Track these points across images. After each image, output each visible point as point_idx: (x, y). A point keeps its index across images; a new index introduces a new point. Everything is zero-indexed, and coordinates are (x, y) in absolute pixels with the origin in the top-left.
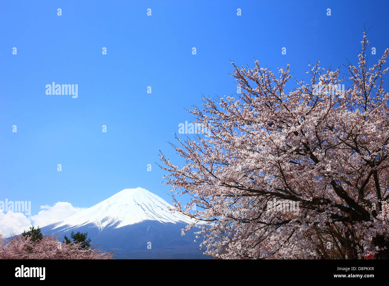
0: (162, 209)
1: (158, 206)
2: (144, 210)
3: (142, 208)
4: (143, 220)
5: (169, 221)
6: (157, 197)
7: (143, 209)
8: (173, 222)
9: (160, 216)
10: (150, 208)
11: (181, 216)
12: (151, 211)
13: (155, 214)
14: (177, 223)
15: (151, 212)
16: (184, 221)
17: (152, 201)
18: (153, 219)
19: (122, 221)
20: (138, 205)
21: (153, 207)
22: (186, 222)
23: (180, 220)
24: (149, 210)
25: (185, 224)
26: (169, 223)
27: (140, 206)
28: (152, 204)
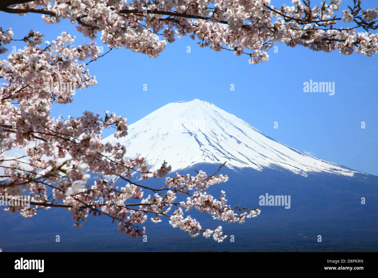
0: (239, 142)
1: (231, 136)
2: (200, 144)
3: (197, 140)
4: (194, 164)
5: (247, 166)
6: (232, 117)
7: (199, 142)
8: (255, 167)
9: (229, 156)
10: (213, 141)
11: (278, 155)
12: (214, 146)
13: (223, 151)
14: (265, 169)
15: (213, 148)
16: (282, 165)
17: (220, 127)
18: (216, 161)
19: (154, 166)
20: (189, 134)
21: (220, 137)
22: (284, 167)
23: (273, 162)
24: (210, 144)
25: (281, 170)
26: (246, 169)
27: (193, 136)
28: (219, 131)
